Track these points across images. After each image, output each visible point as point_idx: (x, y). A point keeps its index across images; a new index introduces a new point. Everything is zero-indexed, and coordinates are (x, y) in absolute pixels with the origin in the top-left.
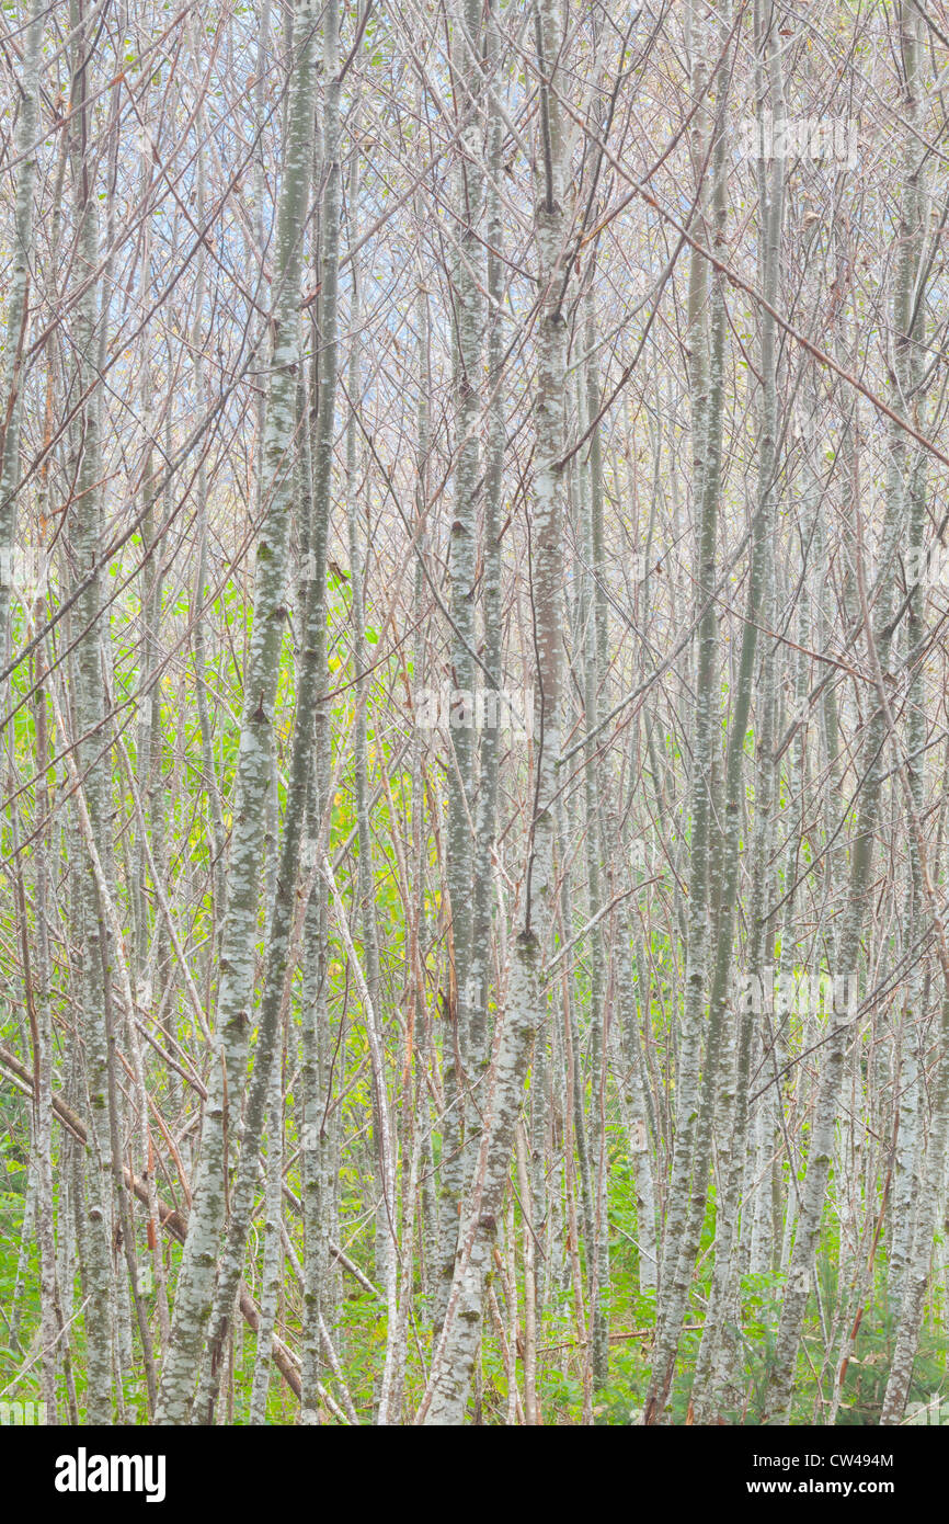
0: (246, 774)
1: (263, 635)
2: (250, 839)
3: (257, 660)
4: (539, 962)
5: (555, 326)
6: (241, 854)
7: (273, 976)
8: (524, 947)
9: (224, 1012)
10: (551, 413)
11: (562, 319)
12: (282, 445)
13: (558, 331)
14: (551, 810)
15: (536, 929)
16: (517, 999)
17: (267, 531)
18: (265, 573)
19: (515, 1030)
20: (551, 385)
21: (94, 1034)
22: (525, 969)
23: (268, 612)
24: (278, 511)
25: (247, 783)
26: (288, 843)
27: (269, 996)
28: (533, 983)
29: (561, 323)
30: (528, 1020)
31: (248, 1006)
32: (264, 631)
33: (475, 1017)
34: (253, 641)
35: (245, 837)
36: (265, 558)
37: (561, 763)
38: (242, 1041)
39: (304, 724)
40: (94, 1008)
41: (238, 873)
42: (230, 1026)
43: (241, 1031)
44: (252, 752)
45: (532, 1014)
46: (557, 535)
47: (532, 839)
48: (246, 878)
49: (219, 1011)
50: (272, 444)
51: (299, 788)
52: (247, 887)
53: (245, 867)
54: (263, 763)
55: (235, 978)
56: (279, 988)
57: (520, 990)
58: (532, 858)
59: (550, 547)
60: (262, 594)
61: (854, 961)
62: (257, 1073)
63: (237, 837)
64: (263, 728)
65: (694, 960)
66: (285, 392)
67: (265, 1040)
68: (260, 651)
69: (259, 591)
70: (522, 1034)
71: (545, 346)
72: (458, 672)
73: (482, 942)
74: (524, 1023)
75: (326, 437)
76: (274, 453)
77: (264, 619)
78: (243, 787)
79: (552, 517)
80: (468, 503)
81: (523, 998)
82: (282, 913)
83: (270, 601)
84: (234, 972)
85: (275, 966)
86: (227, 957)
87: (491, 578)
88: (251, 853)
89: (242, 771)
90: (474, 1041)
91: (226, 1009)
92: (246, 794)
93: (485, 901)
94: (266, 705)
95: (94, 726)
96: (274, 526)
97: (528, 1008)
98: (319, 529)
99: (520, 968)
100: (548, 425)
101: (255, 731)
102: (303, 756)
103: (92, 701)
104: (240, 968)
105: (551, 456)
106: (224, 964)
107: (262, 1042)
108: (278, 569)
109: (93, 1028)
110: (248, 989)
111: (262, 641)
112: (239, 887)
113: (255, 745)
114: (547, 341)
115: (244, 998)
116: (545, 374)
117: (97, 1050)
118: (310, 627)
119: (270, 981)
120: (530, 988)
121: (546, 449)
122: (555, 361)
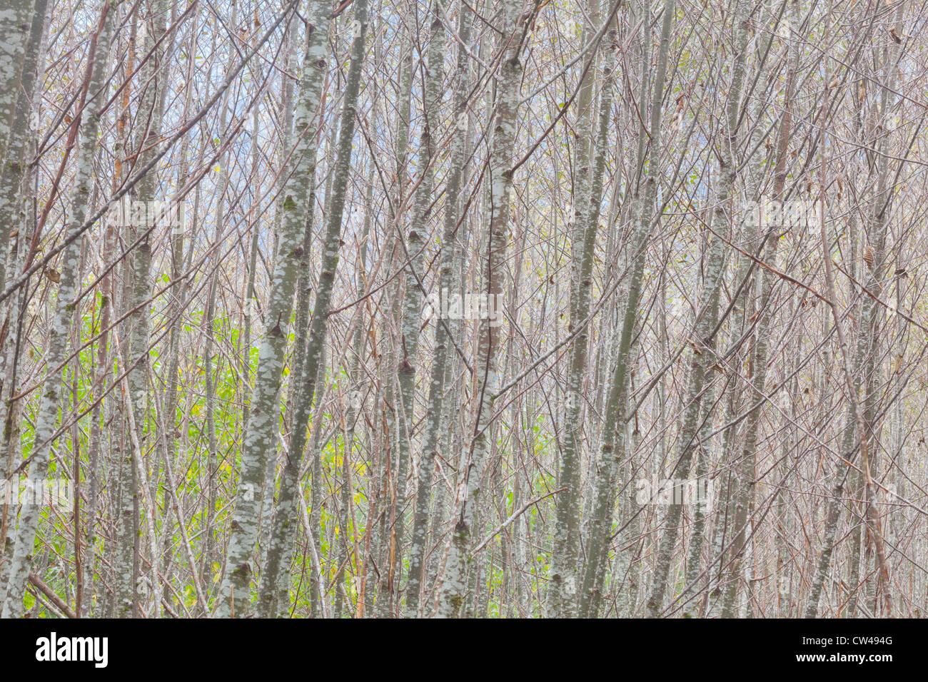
0: (263, 376)
1: (284, 269)
2: (262, 427)
3: (278, 287)
4: (468, 547)
5: (513, 68)
6: (254, 439)
7: (278, 532)
8: (458, 535)
9: (232, 562)
10: (506, 132)
11: (519, 63)
12: (309, 121)
13: (515, 72)
14: (487, 433)
15: (468, 522)
16: (449, 574)
17: (292, 187)
18: (289, 220)
19: (447, 597)
20: (507, 112)
21: (122, 583)
22: (458, 552)
23: (289, 251)
24: (302, 172)
25: (263, 383)
26: (298, 426)
27: (273, 548)
28: (463, 562)
29: (517, 67)
30: (457, 590)
31: (251, 558)
32: (285, 265)
33: (412, 588)
34: (276, 273)
35: (258, 425)
36: (290, 209)
37: (495, 397)
38: (244, 586)
39: (318, 330)
40: (124, 564)
41: (251, 454)
42: (235, 573)
43: (244, 578)
44: (269, 359)
45: (460, 586)
46: (504, 225)
47: (472, 452)
48: (257, 457)
49: (228, 561)
50: (302, 121)
51: (310, 382)
52: (257, 465)
53: (257, 449)
54: (277, 368)
55: (242, 536)
56: (282, 542)
57: (453, 567)
58: (470, 467)
59: (498, 234)
60: (285, 236)
61: (666, 574)
62: (259, 610)
63: (252, 425)
64: (279, 341)
65: (556, 564)
66: (315, 80)
67: (268, 583)
68: (280, 281)
69: (283, 234)
70: (452, 601)
71: (504, 82)
72: (407, 340)
73: (421, 531)
74: (454, 593)
75: (352, 102)
76: (303, 127)
77: (286, 256)
78: (260, 386)
79: (501, 211)
80: (422, 218)
81: (455, 573)
82: (288, 482)
83: (291, 242)
84: (242, 531)
85: (280, 524)
86: (237, 519)
87: (446, 261)
88: (263, 438)
89: (260, 374)
90: (409, 606)
91: (233, 559)
92: (262, 392)
93: (425, 502)
94: (282, 323)
95: (139, 356)
96: (299, 184)
97: (458, 581)
98: (342, 175)
99: (454, 551)
100: (503, 142)
101: (272, 343)
102: (315, 356)
103: (139, 337)
104: (247, 528)
105: (502, 165)
106: (235, 524)
107: (264, 584)
108: (299, 218)
109: (122, 578)
110: (253, 545)
111: (283, 273)
112: (250, 464)
113: (272, 354)
114: (506, 79)
115: (248, 552)
116: (504, 103)
117: (123, 595)
118: (329, 254)
119: (275, 536)
120: (460, 566)
121: (500, 160)
122: (511, 94)
